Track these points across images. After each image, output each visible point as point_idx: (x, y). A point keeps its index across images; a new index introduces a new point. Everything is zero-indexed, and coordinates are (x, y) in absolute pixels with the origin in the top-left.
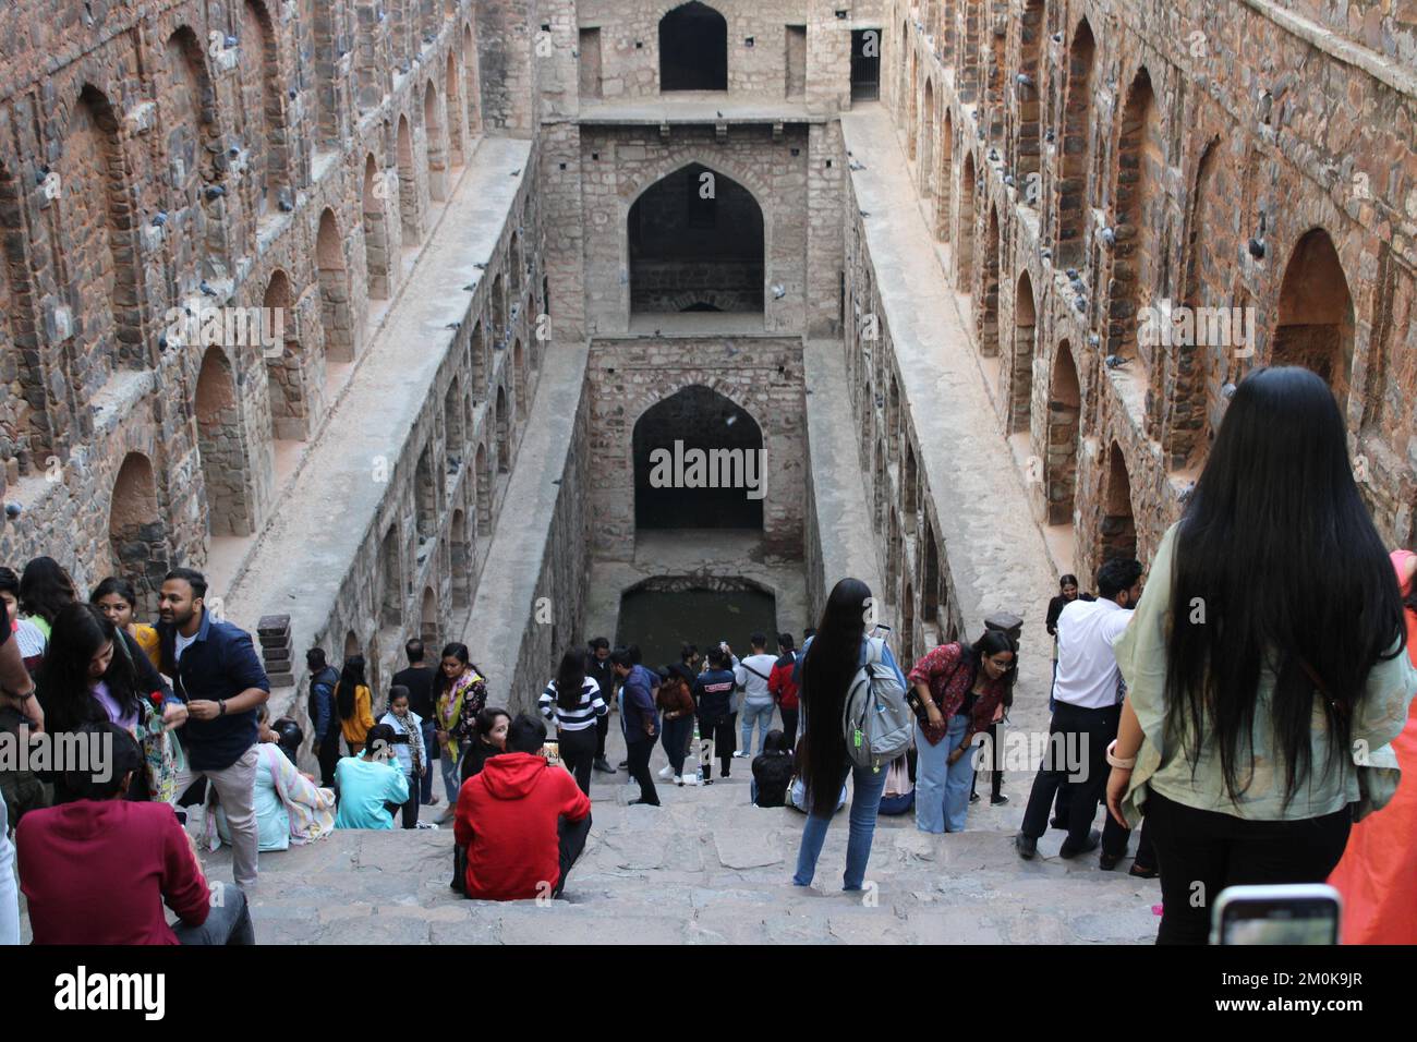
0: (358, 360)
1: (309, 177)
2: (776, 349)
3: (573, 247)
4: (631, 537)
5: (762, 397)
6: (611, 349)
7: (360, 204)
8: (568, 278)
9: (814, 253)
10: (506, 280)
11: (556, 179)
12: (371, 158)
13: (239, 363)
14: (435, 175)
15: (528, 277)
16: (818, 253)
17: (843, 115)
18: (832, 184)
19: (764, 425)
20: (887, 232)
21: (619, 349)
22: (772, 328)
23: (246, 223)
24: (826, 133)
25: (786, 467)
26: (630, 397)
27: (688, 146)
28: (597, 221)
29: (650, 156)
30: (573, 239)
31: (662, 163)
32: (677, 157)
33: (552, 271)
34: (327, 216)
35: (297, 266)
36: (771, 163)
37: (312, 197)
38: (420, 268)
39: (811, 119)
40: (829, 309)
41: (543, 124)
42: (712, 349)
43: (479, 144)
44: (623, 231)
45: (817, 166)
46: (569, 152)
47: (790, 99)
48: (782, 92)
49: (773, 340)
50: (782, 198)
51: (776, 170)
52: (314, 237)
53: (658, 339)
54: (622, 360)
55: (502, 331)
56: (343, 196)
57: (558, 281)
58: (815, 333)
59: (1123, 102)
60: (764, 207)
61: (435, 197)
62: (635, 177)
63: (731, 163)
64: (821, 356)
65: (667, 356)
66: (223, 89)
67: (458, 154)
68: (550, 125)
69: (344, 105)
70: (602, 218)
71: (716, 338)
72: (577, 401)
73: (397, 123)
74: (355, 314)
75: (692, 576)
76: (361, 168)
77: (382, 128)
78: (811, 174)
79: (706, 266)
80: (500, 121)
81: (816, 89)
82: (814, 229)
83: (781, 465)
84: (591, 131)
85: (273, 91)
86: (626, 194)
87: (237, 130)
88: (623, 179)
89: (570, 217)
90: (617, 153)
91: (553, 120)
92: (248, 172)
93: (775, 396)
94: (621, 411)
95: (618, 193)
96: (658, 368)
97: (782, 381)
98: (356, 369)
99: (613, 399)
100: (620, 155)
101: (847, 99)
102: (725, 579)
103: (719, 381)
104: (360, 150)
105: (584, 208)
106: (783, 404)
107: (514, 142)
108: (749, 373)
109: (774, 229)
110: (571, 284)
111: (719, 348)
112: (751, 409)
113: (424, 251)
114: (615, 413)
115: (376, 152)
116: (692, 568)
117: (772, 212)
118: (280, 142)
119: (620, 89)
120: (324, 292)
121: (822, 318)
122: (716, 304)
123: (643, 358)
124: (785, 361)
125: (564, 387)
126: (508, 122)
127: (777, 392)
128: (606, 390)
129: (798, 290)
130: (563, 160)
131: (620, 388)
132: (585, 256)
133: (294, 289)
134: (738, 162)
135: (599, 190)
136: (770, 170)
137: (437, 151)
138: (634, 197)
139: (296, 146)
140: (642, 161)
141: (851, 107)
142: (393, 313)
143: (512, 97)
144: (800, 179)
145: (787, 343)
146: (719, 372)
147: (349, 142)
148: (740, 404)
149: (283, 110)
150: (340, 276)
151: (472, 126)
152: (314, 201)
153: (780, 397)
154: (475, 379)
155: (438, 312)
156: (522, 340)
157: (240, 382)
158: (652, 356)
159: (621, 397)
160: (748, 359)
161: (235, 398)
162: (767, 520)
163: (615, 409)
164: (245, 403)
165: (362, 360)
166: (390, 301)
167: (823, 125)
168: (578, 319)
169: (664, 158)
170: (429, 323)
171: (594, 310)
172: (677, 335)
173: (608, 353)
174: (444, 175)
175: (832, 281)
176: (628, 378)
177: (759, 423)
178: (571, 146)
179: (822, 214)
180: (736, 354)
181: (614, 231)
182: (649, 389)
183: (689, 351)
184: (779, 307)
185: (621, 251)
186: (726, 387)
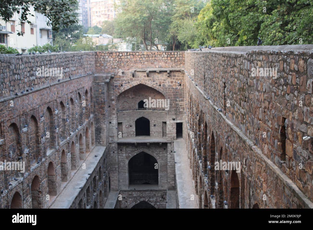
0: (57, 195)
1: (46, 155)
2: (161, 193)
3: (116, 170)
5: (158, 204)
6: (124, 193)
7: (60, 161)
8: (114, 177)
9: (169, 171)
10: (97, 177)
11: (112, 155)
12: (63, 151)
13: (24, 196)
14: (82, 154)
15: (104, 177)
16: (170, 171)
17: (175, 141)
20: (180, 166)
21: (126, 193)
22: (160, 188)
23: (28, 165)
24: (171, 145)
26: (129, 204)
27: (141, 148)
28: (121, 164)
29: (133, 150)
30: (116, 168)
31: (136, 151)
32: (139, 150)
33: (111, 175)
34: (51, 164)
35: (42, 174)
36: (160, 151)
37: (47, 159)
38: (76, 175)
39: (168, 142)
40: (173, 184)
41: (109, 143)
42: (147, 193)
43: (94, 148)
44: (127, 166)
45: (169, 152)
46: (115, 149)
47: (164, 137)
48: (162, 136)
49: (160, 191)
50: (162, 159)
51: (161, 153)
52: (47, 168)
53: (135, 191)
54: (127, 195)
55: (96, 189)
56: (55, 159)
57: (112, 177)
58: (170, 189)
59: (211, 139)
60: (158, 161)
61: (81, 159)
62: (130, 154)
63: (151, 151)
64: (170, 194)
65: (137, 194)
66: (23, 136)
67: (88, 149)
68: (111, 143)
69: (56, 139)
71: (148, 190)
72: (115, 205)
73: (71, 143)
74: (57, 185)
76: (61, 153)
77: (67, 144)
78: (168, 154)
79: (148, 174)
80: (99, 143)
81: (169, 135)
82: (169, 166)
84: (120, 145)
85: (37, 136)
86: (128, 158)
87: (27, 145)
88: (127, 155)
89: (115, 163)
90: (126, 149)
91: (111, 142)
92: (29, 154)
93: (161, 203)
95: (126, 158)
96: (135, 197)
97: (163, 200)
98: (57, 197)
99: (125, 204)
100: (127, 150)
101: (175, 138)
103: (148, 200)
104: (60, 149)
105: (118, 161)
106: (163, 205)
107: (102, 147)
108: (155, 198)
109: (160, 166)
110: (115, 178)
111: (148, 192)
112: (156, 206)
113: (78, 171)
115: (65, 149)
117: (160, 162)
118: (39, 147)
119: (127, 136)
120: (49, 180)
121: (171, 186)
122: (150, 183)
123: (131, 195)
124: (163, 195)
125: (113, 201)
126: (101, 143)
128: (123, 202)
129: (166, 179)
130: (114, 151)
131: (126, 202)
132: (118, 172)
133: (40, 179)
134: (152, 151)
135: (122, 157)
136: (159, 153)
137: (83, 149)
138: (129, 159)
139: (43, 148)
140: (131, 151)
141: (177, 139)
142: (68, 185)
143: (102, 137)
144: (166, 155)
145: (164, 191)
146: (148, 198)
147: (57, 147)
148: (153, 205)
149: (40, 140)
150: (54, 177)
151: (92, 143)
152: (47, 160)
153: (162, 203)
154: (87, 200)
155: (78, 184)
156: (102, 191)
157: (24, 201)
158: (133, 194)
159: (126, 204)
160: (155, 195)
161: (22, 204)
163: (125, 206)
164: (25, 205)
165: (59, 195)
166: (67, 182)
167: (170, 143)
168: (117, 186)
169: (136, 150)
170: (76, 187)
171: (120, 184)
172: (139, 189)
174: (84, 154)
175: (173, 177)
176: (128, 199)
178: (116, 148)
179: (171, 162)
180: (152, 194)
181: (125, 167)
182: (133, 202)
183: (142, 193)
184: (162, 183)
185: (127, 171)
186: (150, 201)
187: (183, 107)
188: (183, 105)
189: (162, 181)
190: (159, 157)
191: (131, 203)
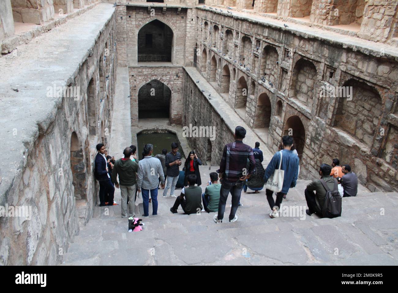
2: (176, 70)
3: (124, 40)
4: (138, 120)
5: (172, 83)
6: (133, 70)
8: (122, 49)
9: (188, 44)
11: (119, 21)
16: (189, 44)
18: (193, 25)
19: (172, 90)
21: (135, 70)
22: (174, 65)
24: (192, 11)
25: (177, 101)
26: (138, 83)
27: (155, 15)
28: (130, 34)
29: (145, 17)
30: (124, 38)
31: (148, 19)
32: (152, 18)
33: (118, 47)
36: (176, 20)
39: (188, 7)
40: (191, 59)
42: (159, 70)
44: (137, 38)
45: (189, 20)
46: (123, 14)
47: (182, 3)
48: (179, 2)
49: (175, 68)
50: (179, 30)
51: (177, 22)
53: (146, 67)
54: (136, 73)
57: (120, 50)
58: (187, 65)
60: (174, 32)
62: (140, 23)
63: (166, 20)
65: (148, 72)
70: (131, 34)
71: (161, 67)
75: (154, 129)
78: (187, 23)
79: (151, 55)
82: (188, 37)
83: (176, 100)
84: (129, 8)
86: (138, 27)
88: (137, 23)
89: (123, 32)
91: (119, 4)
93: (175, 82)
94: (135, 86)
95: (136, 27)
96: (145, 75)
97: (177, 78)
99: (133, 83)
100: (136, 16)
101: (197, 2)
102: (162, 130)
103: (161, 79)
105: (127, 30)
106: (177, 84)
108: (169, 76)
109: (177, 38)
110: (123, 51)
111: (161, 70)
112: (169, 86)
114: (134, 87)
116: (153, 127)
117: (176, 33)
121: (189, 61)
123: (141, 72)
124: (178, 73)
127: (176, 81)
128: (131, 81)
129: (182, 54)
130: (121, 16)
131: (135, 80)
132: (127, 43)
134: (168, 19)
135: (131, 26)
138: (140, 28)
140: (142, 18)
141: (199, 5)
144: (184, 24)
145: (179, 68)
146: (161, 76)
148: (166, 85)
153: (176, 83)
158: (144, 72)
159: (135, 83)
160: (169, 73)
162: (172, 115)
163: (134, 86)
167: (191, 9)
168: (125, 61)
172: (150, 66)
173: (132, 71)
175: (192, 51)
176: (137, 78)
177: (171, 89)
178: (124, 12)
179: (190, 33)
180: (166, 71)
181: (134, 38)
182: (143, 81)
183: (153, 71)
184: (177, 59)
185: (136, 43)
186: (163, 80)
189: (178, 56)
190: (176, 27)
191: (140, 82)
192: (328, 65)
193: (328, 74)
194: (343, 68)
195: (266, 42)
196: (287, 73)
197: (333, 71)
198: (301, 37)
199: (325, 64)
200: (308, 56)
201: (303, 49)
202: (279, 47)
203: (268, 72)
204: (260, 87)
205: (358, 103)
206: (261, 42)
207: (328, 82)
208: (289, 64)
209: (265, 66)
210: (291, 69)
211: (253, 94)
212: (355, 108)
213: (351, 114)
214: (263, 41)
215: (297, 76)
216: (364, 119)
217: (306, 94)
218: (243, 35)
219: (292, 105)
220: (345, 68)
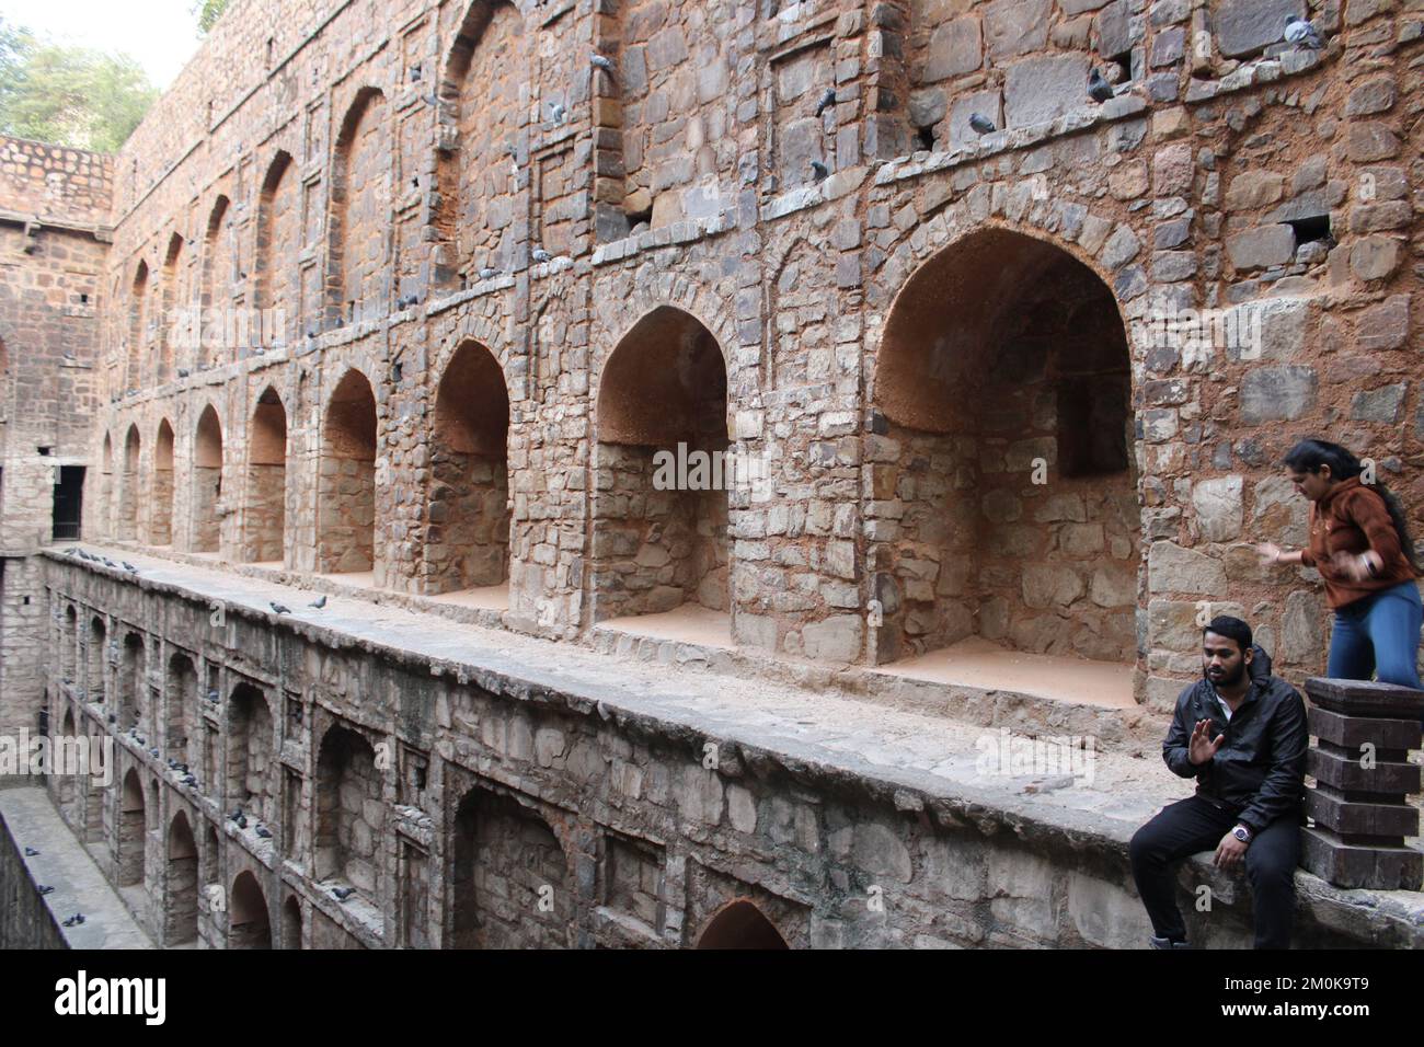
9: (9, 693)
16: (12, 694)
17: (47, 550)
18: (30, 621)
24: (24, 568)
39: (10, 551)
45: (14, 601)
78: (8, 609)
81: (18, 524)
82: (9, 669)
101: (48, 535)
141: (54, 540)
167: (21, 559)
175: (29, 724)
179: (19, 652)
187: (90, 395)
188: (91, 386)
192: (405, 743)
193: (412, 775)
194: (444, 749)
195: (235, 672)
196: (301, 781)
197: (423, 765)
198: (323, 649)
199: (398, 739)
200: (350, 713)
201: (333, 689)
202: (272, 687)
203: (254, 784)
204: (231, 848)
205: (514, 876)
206: (222, 671)
207: (416, 805)
208: (301, 750)
209: (244, 762)
210: (308, 770)
211: (214, 880)
212: (510, 894)
213: (503, 920)
214: (228, 668)
215: (337, 792)
216: (542, 937)
217: (369, 858)
218: (172, 651)
219: (328, 910)
220: (451, 751)
